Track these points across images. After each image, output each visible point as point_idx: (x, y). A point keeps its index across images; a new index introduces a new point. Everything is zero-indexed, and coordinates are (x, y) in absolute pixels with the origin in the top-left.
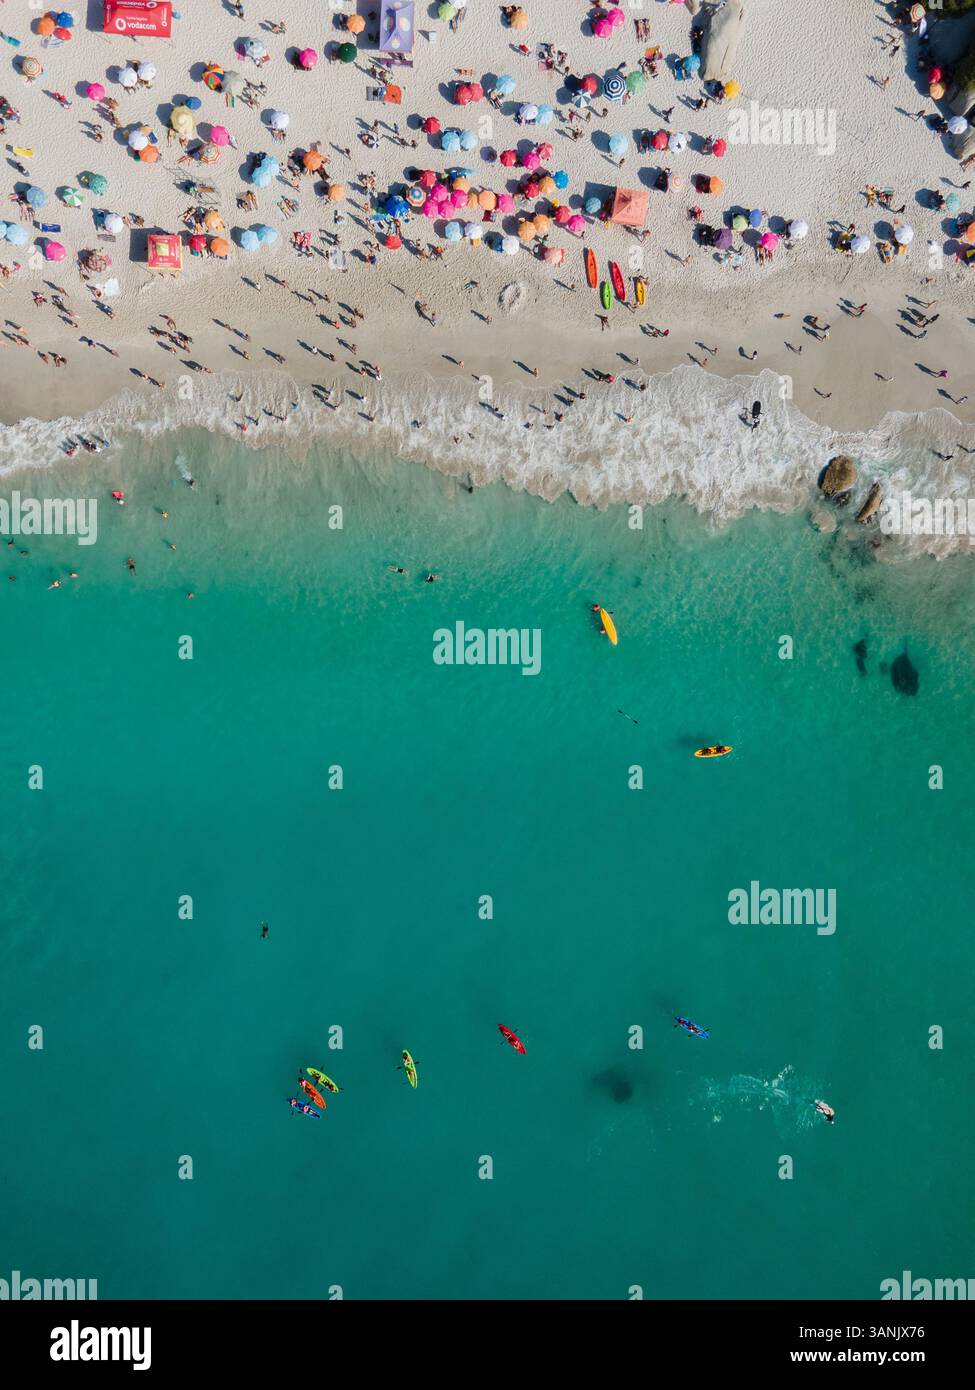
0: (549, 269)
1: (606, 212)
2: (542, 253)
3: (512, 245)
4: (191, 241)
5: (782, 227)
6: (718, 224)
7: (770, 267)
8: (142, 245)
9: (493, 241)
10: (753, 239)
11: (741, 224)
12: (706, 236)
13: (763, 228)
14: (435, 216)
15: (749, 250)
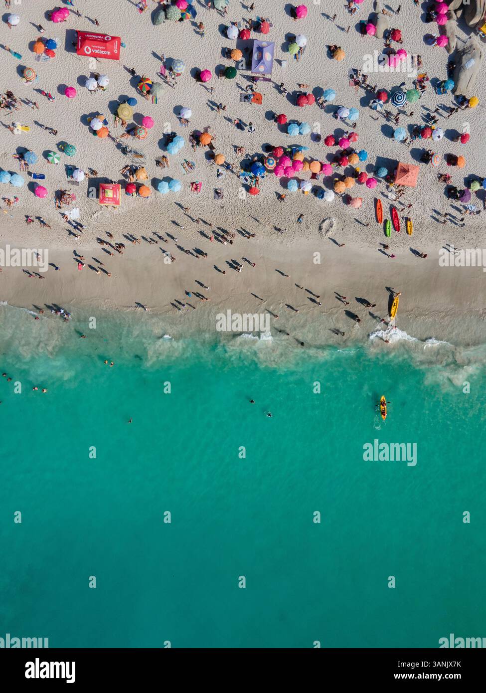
0: (352, 211)
1: (391, 177)
2: (347, 199)
3: (329, 195)
4: (126, 186)
9: (318, 192)
10: (483, 195)
11: (476, 186)
12: (452, 193)
14: (281, 175)
15: (480, 202)
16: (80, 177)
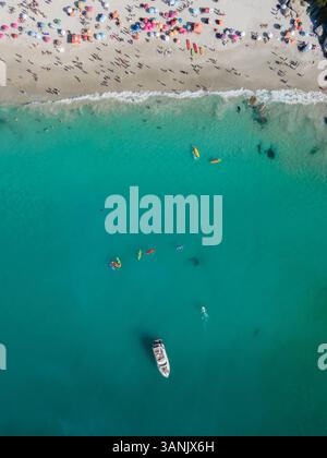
0: (177, 45)
1: (192, 29)
2: (175, 40)
3: (167, 38)
4: (83, 37)
5: (239, 34)
6: (221, 32)
7: (236, 44)
8: (70, 38)
9: (162, 37)
10: (231, 37)
11: (228, 33)
12: (219, 36)
13: (233, 33)
14: (147, 31)
15: (230, 41)
16: (64, 33)
